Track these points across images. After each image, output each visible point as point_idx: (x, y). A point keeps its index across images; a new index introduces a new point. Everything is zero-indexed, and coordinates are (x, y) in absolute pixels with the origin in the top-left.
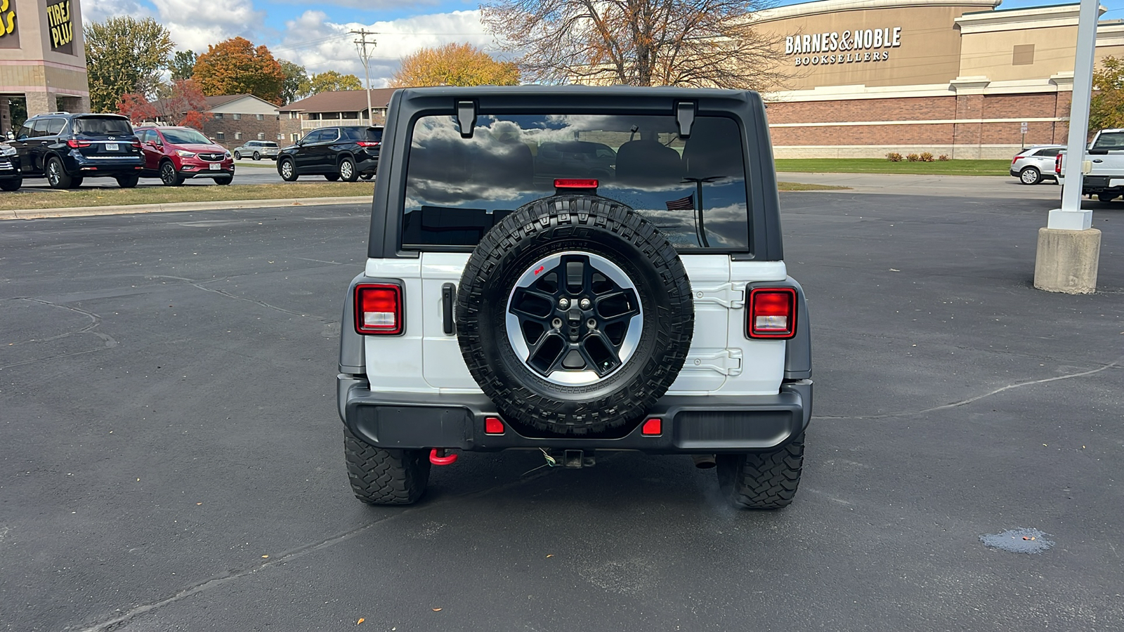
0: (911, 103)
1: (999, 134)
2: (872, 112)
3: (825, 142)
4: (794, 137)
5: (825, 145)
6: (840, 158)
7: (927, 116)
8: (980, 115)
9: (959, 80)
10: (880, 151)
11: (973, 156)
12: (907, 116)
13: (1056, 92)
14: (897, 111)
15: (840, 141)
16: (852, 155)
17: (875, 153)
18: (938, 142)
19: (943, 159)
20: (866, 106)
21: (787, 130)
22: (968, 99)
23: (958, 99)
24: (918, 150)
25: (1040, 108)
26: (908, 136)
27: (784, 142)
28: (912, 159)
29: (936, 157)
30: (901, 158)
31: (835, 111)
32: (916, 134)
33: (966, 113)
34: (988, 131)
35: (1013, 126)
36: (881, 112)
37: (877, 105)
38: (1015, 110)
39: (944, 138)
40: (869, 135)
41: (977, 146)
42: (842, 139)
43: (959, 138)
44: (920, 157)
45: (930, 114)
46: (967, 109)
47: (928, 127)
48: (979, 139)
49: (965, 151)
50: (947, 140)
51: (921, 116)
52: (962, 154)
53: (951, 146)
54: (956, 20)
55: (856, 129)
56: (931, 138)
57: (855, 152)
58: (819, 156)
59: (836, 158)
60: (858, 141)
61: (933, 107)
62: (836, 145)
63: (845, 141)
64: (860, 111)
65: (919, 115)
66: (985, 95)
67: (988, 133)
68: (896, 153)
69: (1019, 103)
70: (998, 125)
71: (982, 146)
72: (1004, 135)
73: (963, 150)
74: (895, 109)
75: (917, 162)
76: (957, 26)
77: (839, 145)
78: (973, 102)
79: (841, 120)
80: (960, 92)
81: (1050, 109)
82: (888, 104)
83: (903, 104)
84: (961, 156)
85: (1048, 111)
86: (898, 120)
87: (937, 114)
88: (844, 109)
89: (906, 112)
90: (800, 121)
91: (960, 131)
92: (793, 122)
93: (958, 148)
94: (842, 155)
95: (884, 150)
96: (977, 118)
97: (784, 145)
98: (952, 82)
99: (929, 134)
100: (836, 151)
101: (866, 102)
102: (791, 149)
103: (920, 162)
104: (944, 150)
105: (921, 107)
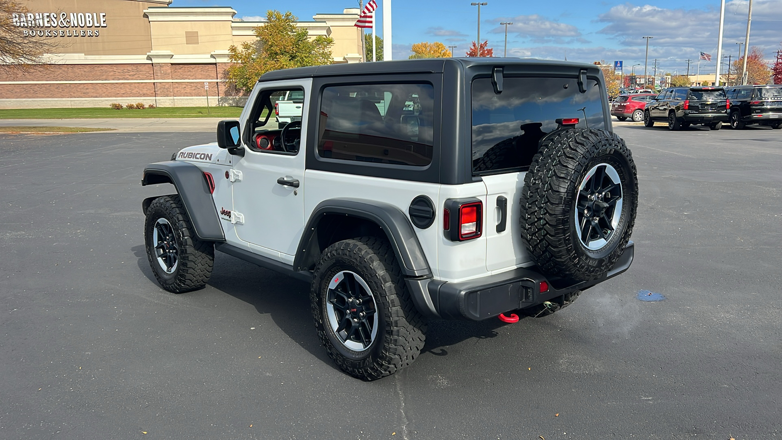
0: (122, 68)
1: (185, 90)
2: (93, 74)
3: (59, 95)
4: (32, 91)
5: (59, 98)
6: (73, 107)
7: (134, 77)
8: (171, 77)
9: (153, 52)
10: (106, 102)
11: (170, 104)
12: (120, 77)
13: (216, 63)
14: (112, 73)
15: (71, 94)
16: (83, 106)
17: (100, 104)
18: (144, 95)
19: (151, 107)
20: (87, 69)
21: (25, 86)
22: (161, 66)
23: (154, 66)
24: (134, 101)
25: (207, 73)
26: (122, 91)
27: (24, 95)
28: (131, 107)
29: (147, 106)
30: (122, 107)
31: (63, 73)
32: (128, 90)
33: (161, 75)
34: (177, 88)
35: (192, 85)
36: (100, 74)
37: (96, 68)
38: (192, 74)
39: (148, 92)
40: (93, 91)
41: (172, 98)
42: (72, 93)
43: (159, 92)
44: (135, 106)
45: (136, 76)
46: (161, 73)
47: (136, 85)
48: (172, 93)
49: (164, 102)
50: (150, 94)
51: (130, 77)
52: (163, 103)
53: (154, 98)
54: (145, 11)
55: (82, 86)
56: (139, 93)
57: (85, 103)
58: (56, 106)
59: (70, 107)
60: (86, 95)
61: (137, 71)
62: (68, 98)
63: (75, 95)
64: (83, 73)
65: (128, 76)
66: (171, 64)
67: (178, 89)
68: (117, 103)
69: (194, 70)
70: (183, 84)
71: (175, 98)
72: (188, 90)
73: (162, 100)
74: (110, 72)
75: (134, 109)
76: (146, 16)
77: (71, 97)
78: (164, 68)
79: (70, 79)
80: (155, 61)
81: (214, 74)
82: (104, 68)
83: (115, 68)
84: (162, 105)
85: (213, 75)
86: (113, 80)
87: (141, 76)
88: (70, 71)
89: (119, 74)
90: (36, 80)
91: (159, 88)
92: (29, 80)
93: (159, 100)
94: (74, 105)
95: (107, 102)
96: (169, 79)
97: (24, 98)
98: (148, 54)
99: (137, 90)
100: (69, 102)
101: (88, 66)
102: (31, 101)
103: (137, 110)
104: (149, 101)
105: (128, 71)
